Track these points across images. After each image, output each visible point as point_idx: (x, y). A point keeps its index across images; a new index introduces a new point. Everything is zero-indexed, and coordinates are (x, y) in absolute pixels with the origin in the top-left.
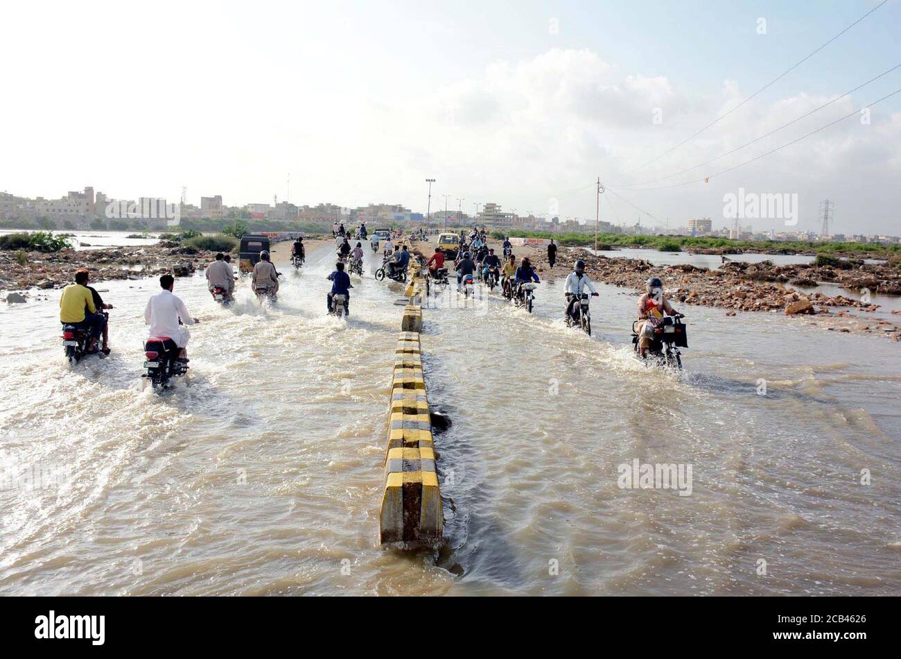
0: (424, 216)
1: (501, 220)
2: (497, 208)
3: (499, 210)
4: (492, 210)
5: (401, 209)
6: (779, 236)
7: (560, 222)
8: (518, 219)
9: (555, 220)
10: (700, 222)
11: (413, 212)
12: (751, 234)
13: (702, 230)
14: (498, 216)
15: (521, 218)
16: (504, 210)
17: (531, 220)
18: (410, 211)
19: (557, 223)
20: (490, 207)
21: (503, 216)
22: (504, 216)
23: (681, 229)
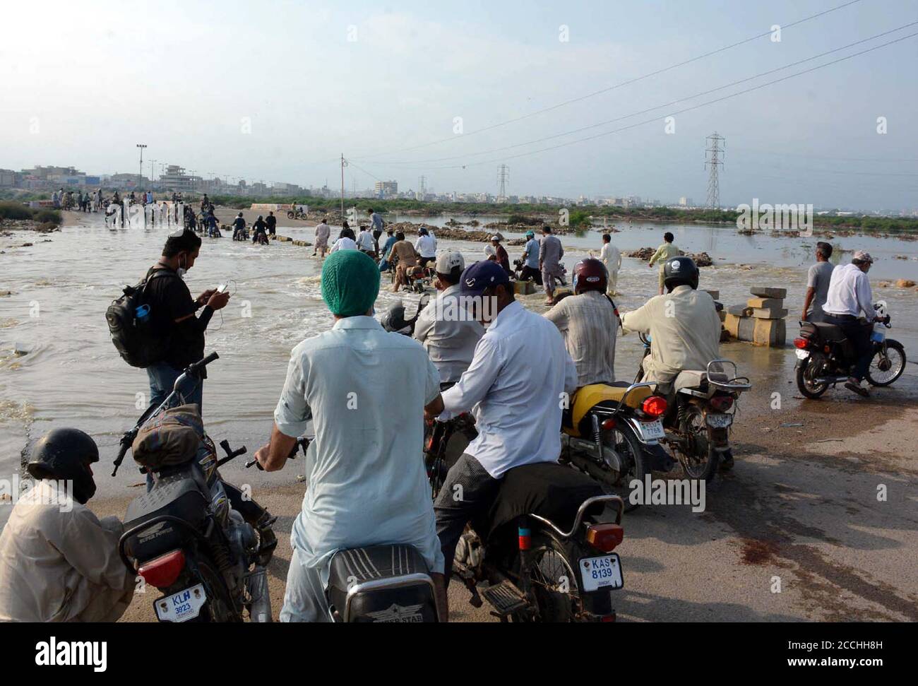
0: (101, 179)
1: (185, 183)
2: (181, 171)
3: (183, 173)
4: (175, 173)
5: (74, 172)
6: (461, 197)
7: (247, 184)
8: (202, 182)
9: (242, 183)
10: (386, 184)
11: (88, 174)
12: (435, 195)
13: (388, 192)
14: (182, 179)
15: (206, 181)
16: (188, 173)
17: (217, 183)
18: (84, 174)
19: (245, 187)
20: (173, 170)
21: (187, 179)
22: (189, 179)
23: (369, 192)
